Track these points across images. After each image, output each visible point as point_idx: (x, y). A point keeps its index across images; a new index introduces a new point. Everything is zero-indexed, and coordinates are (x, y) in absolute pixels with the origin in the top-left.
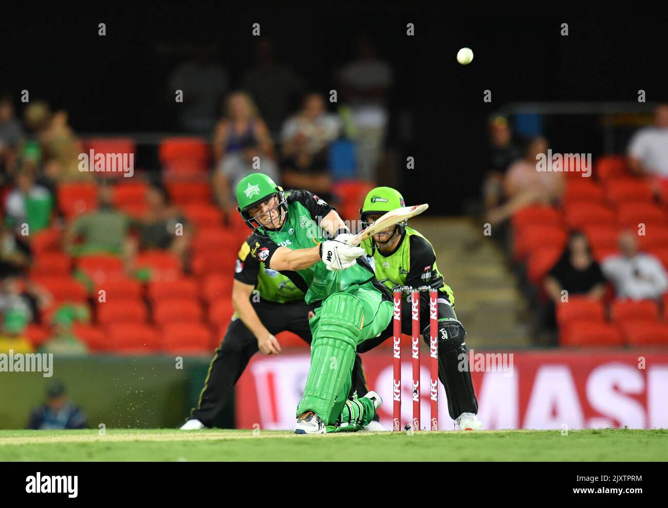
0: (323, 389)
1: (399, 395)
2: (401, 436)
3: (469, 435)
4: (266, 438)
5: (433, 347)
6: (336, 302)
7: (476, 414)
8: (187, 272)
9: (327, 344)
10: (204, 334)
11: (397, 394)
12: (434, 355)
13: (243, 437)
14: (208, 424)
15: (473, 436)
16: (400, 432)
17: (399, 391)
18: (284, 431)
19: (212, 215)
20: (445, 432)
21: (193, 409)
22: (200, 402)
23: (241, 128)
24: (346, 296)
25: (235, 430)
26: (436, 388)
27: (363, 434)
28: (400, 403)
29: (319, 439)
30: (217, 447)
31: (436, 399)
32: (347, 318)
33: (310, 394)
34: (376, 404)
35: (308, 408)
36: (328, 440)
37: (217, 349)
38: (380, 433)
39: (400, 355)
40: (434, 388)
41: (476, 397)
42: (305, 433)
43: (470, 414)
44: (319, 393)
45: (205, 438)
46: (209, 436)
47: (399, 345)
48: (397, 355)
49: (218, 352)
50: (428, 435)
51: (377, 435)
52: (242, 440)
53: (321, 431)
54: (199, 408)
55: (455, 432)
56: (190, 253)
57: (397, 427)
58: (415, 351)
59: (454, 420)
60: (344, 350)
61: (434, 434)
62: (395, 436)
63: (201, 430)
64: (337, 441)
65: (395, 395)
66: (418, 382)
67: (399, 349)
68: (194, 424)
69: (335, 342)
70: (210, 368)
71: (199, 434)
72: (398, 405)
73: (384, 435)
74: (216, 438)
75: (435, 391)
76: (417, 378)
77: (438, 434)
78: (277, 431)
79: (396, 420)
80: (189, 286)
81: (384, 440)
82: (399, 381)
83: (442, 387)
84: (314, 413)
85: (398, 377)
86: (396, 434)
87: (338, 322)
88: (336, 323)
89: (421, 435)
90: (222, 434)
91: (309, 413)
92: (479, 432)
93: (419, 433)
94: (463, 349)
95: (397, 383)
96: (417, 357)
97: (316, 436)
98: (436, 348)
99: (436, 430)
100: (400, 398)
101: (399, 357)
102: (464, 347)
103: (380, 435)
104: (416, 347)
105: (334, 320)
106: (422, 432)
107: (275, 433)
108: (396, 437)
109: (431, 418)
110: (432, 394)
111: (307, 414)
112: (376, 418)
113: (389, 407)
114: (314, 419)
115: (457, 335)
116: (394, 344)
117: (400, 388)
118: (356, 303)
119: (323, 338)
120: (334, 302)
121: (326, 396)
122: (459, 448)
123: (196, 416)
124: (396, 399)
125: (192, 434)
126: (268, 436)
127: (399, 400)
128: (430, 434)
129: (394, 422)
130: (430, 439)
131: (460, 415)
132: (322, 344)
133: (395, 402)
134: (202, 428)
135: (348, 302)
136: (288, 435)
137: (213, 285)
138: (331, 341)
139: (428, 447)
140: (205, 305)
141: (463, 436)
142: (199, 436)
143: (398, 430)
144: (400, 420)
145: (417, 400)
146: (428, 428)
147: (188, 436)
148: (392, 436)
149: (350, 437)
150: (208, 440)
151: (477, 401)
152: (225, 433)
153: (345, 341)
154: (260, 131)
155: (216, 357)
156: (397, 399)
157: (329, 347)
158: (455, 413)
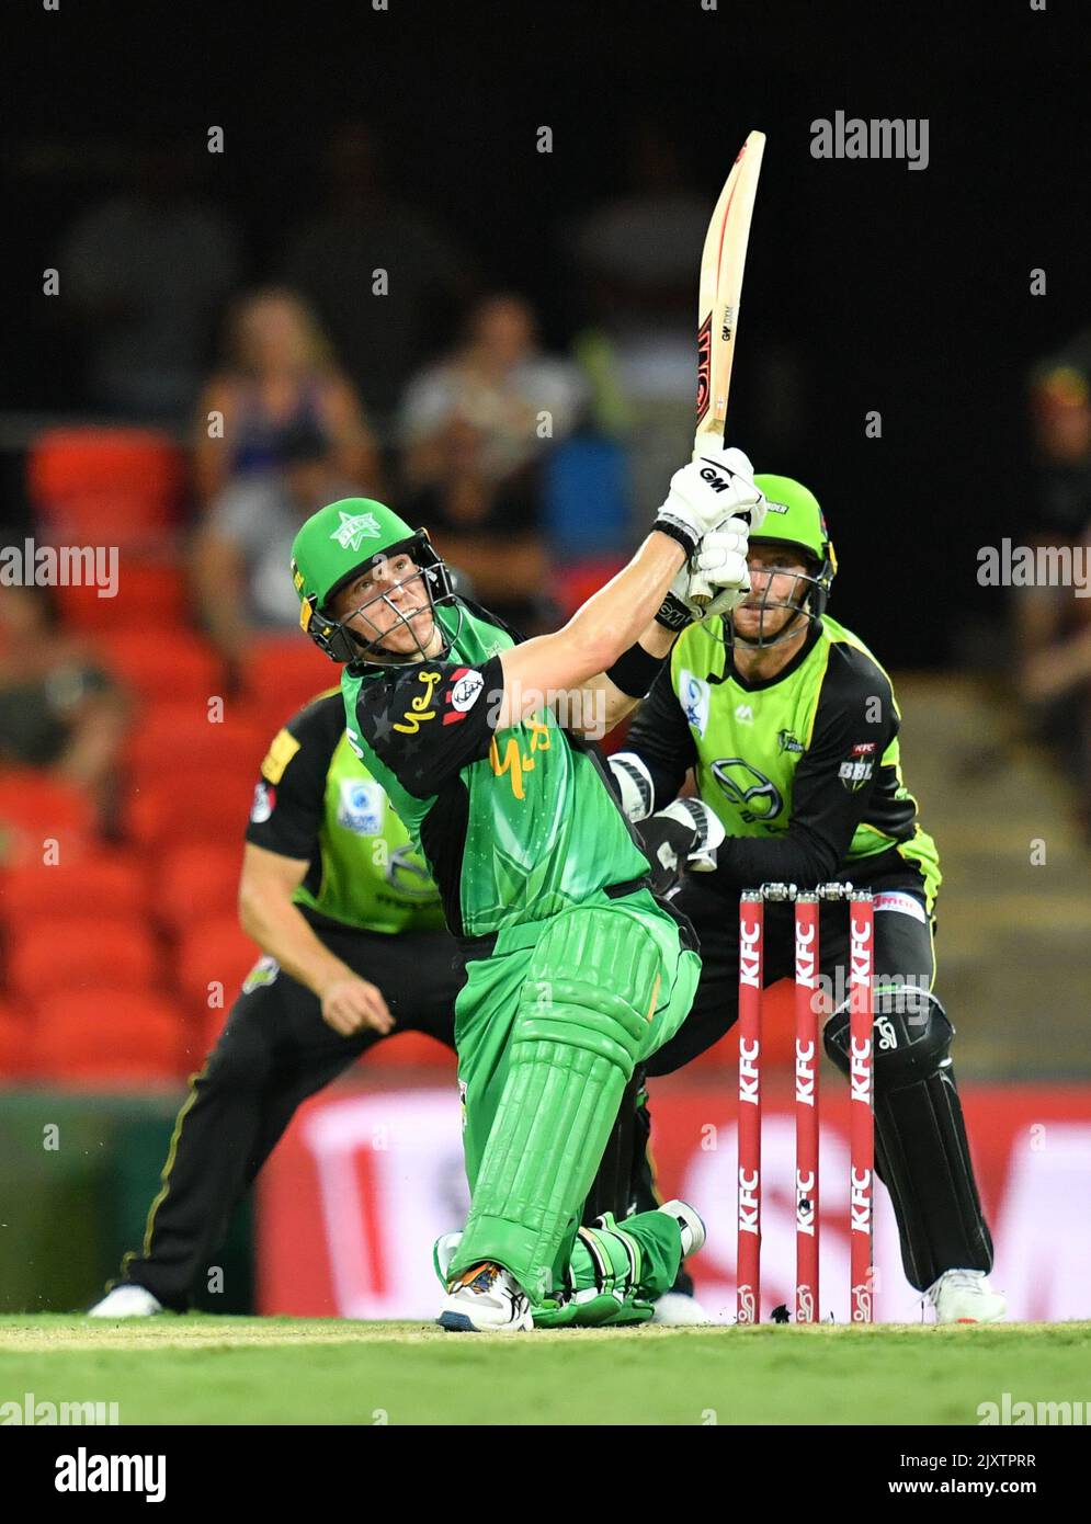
0: (529, 1199)
1: (754, 1216)
2: (761, 1338)
3: (967, 1338)
4: (350, 1344)
5: (858, 1069)
6: (577, 934)
7: (987, 1270)
8: (113, 837)
9: (549, 1060)
10: (163, 1025)
11: (749, 1210)
12: (862, 1092)
13: (279, 1340)
14: (176, 1300)
15: (979, 1340)
16: (756, 1328)
17: (753, 1203)
18: (404, 1322)
19: (191, 664)
20: (893, 1329)
21: (129, 1256)
22: (148, 1235)
23: (278, 399)
24: (610, 915)
25: (252, 1319)
26: (867, 1193)
27: (644, 1334)
28: (757, 1239)
29: (513, 1348)
30: (200, 1372)
31: (866, 1229)
32: (610, 982)
33: (492, 1212)
34: (686, 1238)
35: (484, 1255)
36: (536, 1350)
37: (193, 1078)
38: (696, 1331)
39: (758, 1092)
40: (860, 1193)
41: (988, 1222)
42: (471, 1328)
43: (970, 1272)
44: (519, 1210)
45: (164, 1343)
46: (178, 1336)
47: (756, 1064)
48: (748, 1094)
49: (198, 1084)
50: (844, 1337)
51: (687, 1337)
52: (276, 1349)
53: (517, 1324)
54: (147, 1253)
55: (924, 1329)
56: (121, 779)
57: (749, 1311)
58: (805, 1081)
59: (920, 1294)
60: (600, 1081)
61: (861, 1335)
62: (743, 1338)
63: (153, 1319)
64: (567, 1353)
65: (743, 1214)
66: (812, 1175)
67: (754, 1073)
68: (129, 1301)
69: (574, 1054)
70: (176, 1135)
71: (146, 1330)
72: (750, 1245)
73: (708, 1335)
74: (198, 1343)
75: (865, 1202)
76: (808, 1161)
77: (872, 1335)
78: (386, 1322)
79: (746, 1292)
80: (119, 879)
81: (709, 1350)
82: (756, 1173)
83: (883, 1192)
84: (499, 1268)
85: (751, 1159)
86: (746, 1333)
87: (582, 996)
88: (576, 998)
89: (823, 1336)
90: (215, 1330)
91: (483, 1268)
92: (996, 1328)
93: (814, 1329)
94: (945, 1078)
95: (749, 1178)
96: (810, 1100)
97: (500, 1338)
98: (866, 1072)
99: (867, 1320)
100: (758, 1222)
101: (754, 1099)
102: (949, 1071)
103: (695, 1337)
104: (808, 1067)
105: (569, 989)
106: (825, 1328)
107: (378, 1327)
108: (746, 1343)
109: (853, 1287)
110: (854, 1213)
111: (482, 1271)
112: (684, 1286)
113: (725, 1249)
114: (500, 1284)
115: (925, 1037)
116: (742, 1060)
117: (757, 1194)
118: (639, 937)
119: (536, 1040)
120: (571, 933)
121: (542, 1220)
122: (937, 1376)
123: (139, 1277)
124: (743, 1226)
125: (124, 1330)
126: (355, 1337)
127: (754, 1229)
128: (846, 1332)
129: (739, 1295)
130: (850, 1350)
131: (938, 1277)
132: (533, 1060)
133: (742, 1234)
134: (155, 1313)
135: (615, 935)
136: (418, 1335)
137: (189, 876)
138: (561, 1052)
139: (841, 1372)
140: (166, 937)
141: (950, 1339)
142: (147, 1336)
143: (752, 1320)
144: (756, 1290)
145: (811, 1231)
146: (843, 1315)
147: (113, 1336)
148: (732, 1339)
149: (603, 1342)
150: (173, 1348)
151: (992, 1233)
152: (226, 1329)
153: (602, 1055)
154: (337, 410)
155: (192, 1099)
156: (749, 1226)
157: (553, 1069)
158: (923, 1273)
